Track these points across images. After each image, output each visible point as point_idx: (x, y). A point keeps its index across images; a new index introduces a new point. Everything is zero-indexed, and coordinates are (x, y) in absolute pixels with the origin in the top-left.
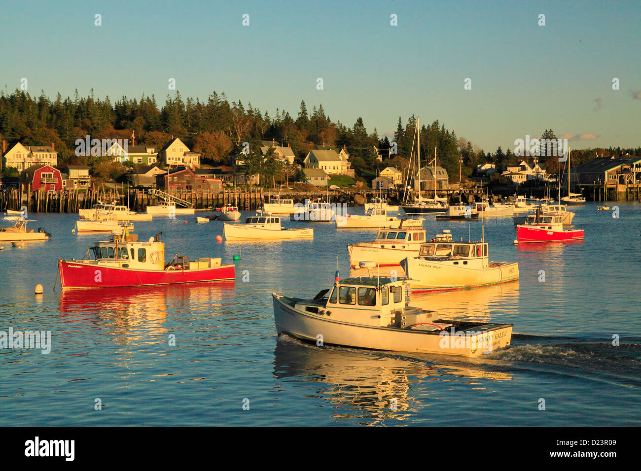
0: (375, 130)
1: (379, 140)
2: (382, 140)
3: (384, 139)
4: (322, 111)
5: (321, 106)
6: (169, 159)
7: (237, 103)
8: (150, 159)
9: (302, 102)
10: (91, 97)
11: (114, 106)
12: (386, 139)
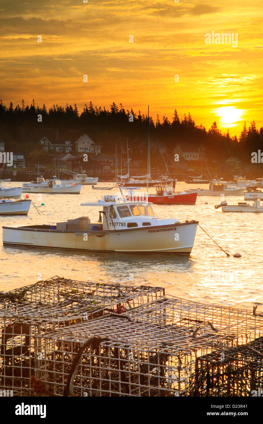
0: (228, 131)
1: (230, 137)
2: (233, 137)
3: (234, 137)
4: (190, 117)
5: (189, 113)
6: (80, 149)
7: (130, 111)
8: (67, 149)
9: (175, 110)
10: (33, 105)
11: (48, 111)
12: (236, 137)
